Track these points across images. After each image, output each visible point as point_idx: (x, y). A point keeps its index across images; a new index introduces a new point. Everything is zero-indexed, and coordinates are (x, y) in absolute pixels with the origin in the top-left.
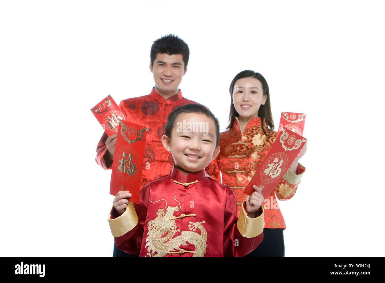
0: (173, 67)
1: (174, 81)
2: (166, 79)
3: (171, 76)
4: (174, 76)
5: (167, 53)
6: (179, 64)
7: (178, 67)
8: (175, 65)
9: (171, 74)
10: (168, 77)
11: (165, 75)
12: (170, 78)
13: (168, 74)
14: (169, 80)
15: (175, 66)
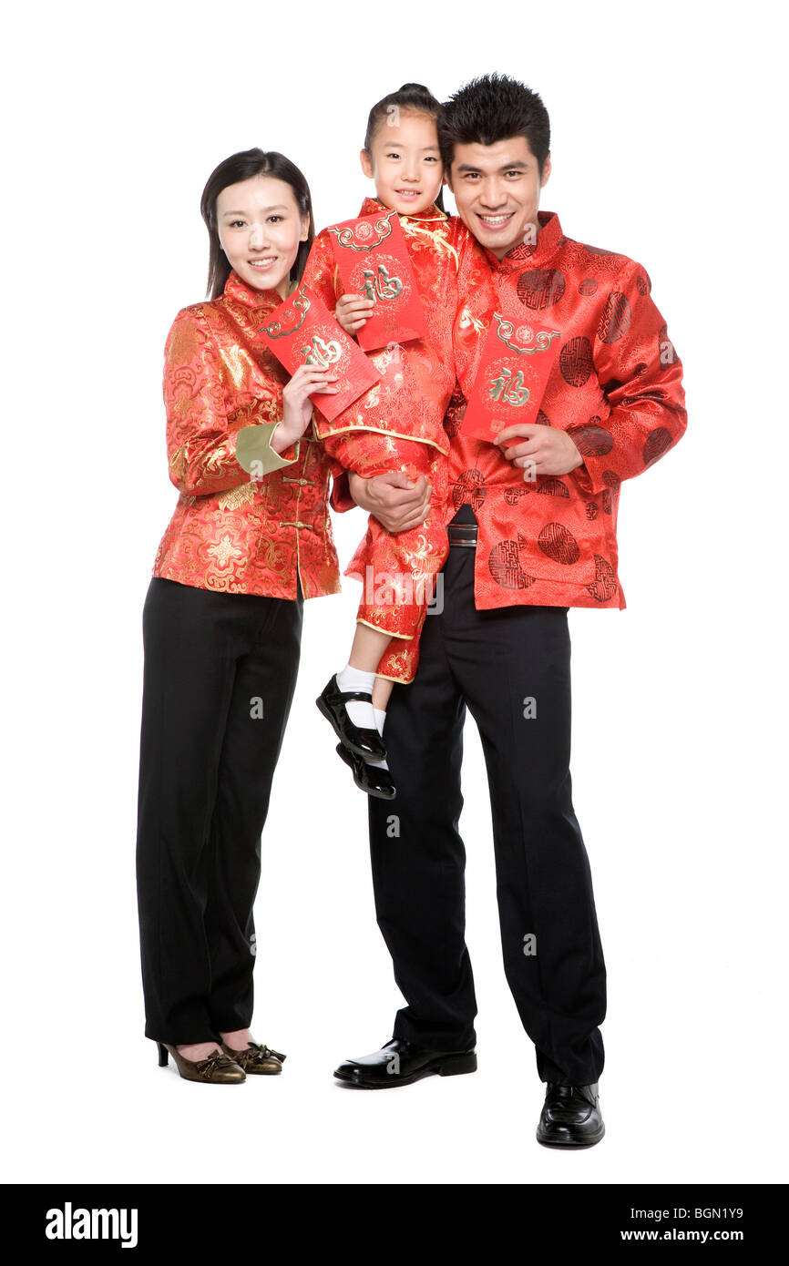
0: (505, 175)
1: (515, 215)
2: (490, 216)
3: (503, 205)
4: (512, 203)
5: (479, 142)
6: (521, 165)
7: (519, 173)
8: (509, 171)
9: (503, 201)
10: (494, 209)
11: (486, 207)
12: (499, 212)
13: (494, 200)
14: (500, 215)
15: (512, 174)
